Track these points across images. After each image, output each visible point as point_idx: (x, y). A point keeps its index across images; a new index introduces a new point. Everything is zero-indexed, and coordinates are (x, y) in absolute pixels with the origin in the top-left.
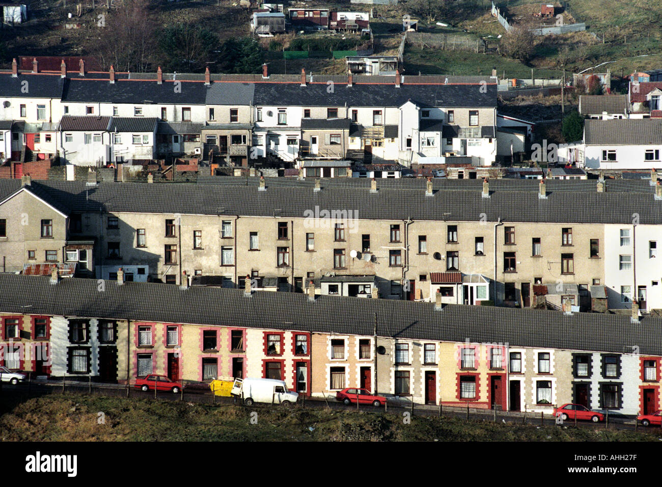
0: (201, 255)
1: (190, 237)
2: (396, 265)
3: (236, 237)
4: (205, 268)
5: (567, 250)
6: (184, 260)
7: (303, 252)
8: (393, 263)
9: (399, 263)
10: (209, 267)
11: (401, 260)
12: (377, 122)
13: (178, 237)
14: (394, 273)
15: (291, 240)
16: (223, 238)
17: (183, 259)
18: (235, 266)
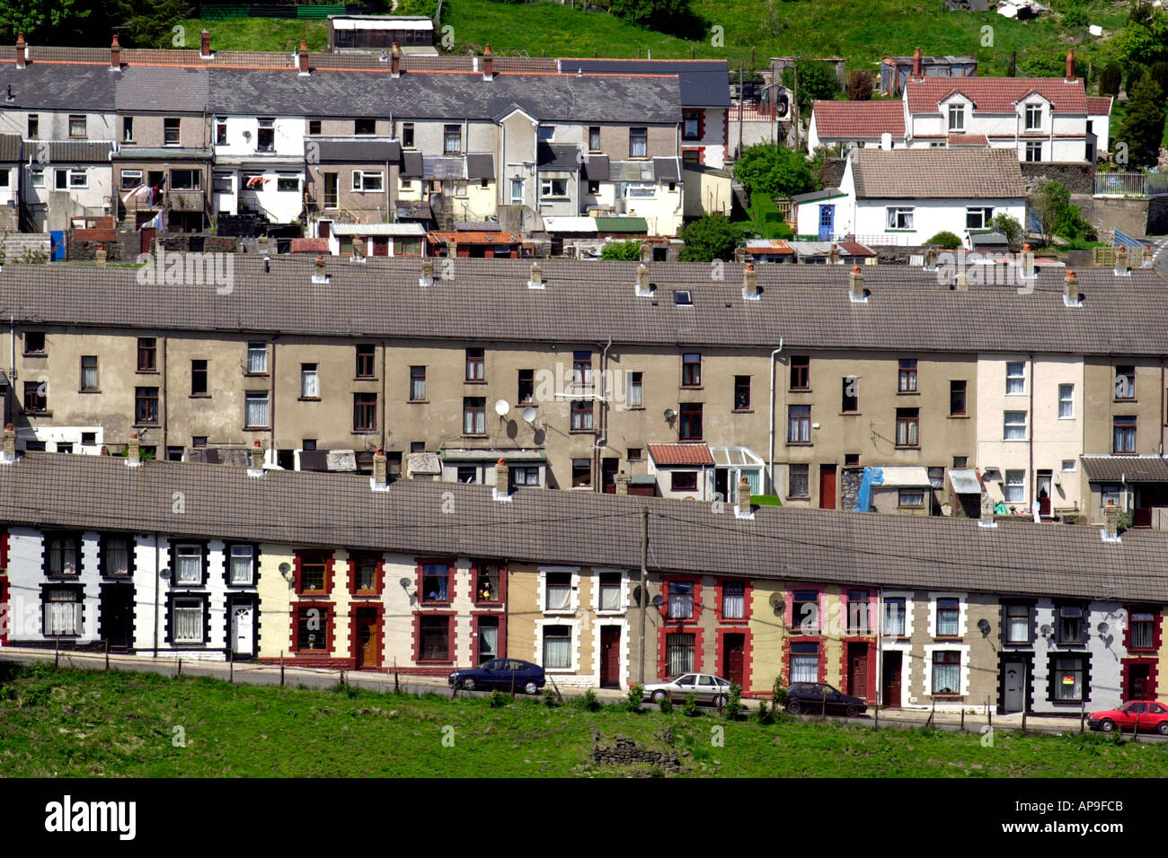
0: (206, 408)
1: (186, 373)
2: (583, 431)
3: (274, 372)
4: (214, 433)
5: (907, 402)
6: (173, 419)
7: (405, 405)
8: (577, 425)
9: (588, 425)
10: (222, 430)
11: (592, 421)
12: (449, 149)
13: (162, 373)
14: (579, 445)
15: (381, 381)
16: (249, 375)
17: (170, 417)
18: (272, 430)
